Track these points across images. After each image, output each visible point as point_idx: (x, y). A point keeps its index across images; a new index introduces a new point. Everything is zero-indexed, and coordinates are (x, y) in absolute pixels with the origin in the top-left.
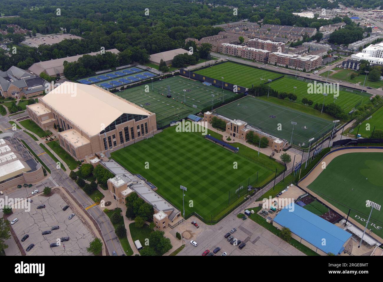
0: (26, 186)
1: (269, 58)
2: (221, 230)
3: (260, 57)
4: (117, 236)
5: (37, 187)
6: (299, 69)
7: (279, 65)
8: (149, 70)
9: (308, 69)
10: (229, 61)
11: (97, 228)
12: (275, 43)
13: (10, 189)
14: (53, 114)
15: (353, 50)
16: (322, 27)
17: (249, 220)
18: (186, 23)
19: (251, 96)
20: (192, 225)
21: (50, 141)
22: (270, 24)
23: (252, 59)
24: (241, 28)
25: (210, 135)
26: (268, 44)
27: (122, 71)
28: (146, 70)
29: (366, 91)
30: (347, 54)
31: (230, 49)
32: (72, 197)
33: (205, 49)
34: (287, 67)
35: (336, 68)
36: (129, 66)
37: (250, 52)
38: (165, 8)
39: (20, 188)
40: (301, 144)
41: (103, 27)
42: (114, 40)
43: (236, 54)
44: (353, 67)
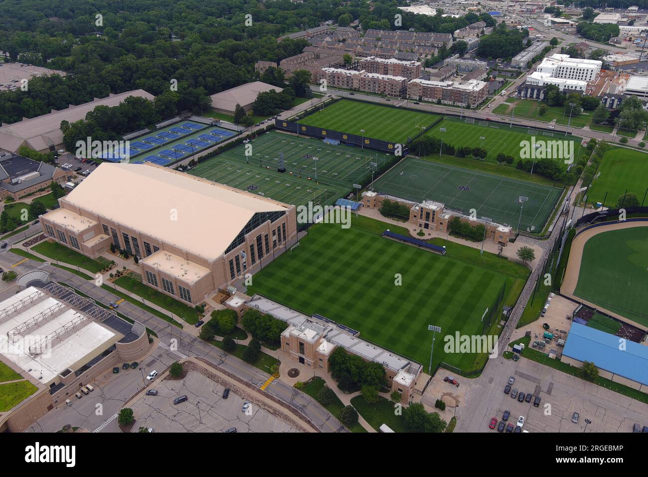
0: (126, 366)
1: (408, 90)
2: (493, 383)
3: (392, 88)
4: (342, 425)
5: (150, 365)
6: (460, 104)
7: (426, 99)
8: (218, 124)
9: (474, 104)
10: (343, 98)
11: (301, 417)
12: (404, 63)
13: (100, 378)
14: (103, 226)
15: (519, 68)
16: (458, 31)
17: (523, 361)
18: (237, 32)
19: (412, 156)
20: (447, 383)
21: (117, 278)
22: (373, 28)
23: (379, 92)
24: (334, 38)
25: (388, 230)
26: (395, 65)
27: (168, 130)
28: (212, 126)
29: (571, 134)
30: (515, 75)
31: (338, 78)
32: (225, 372)
33: (302, 80)
34: (439, 103)
35: (510, 99)
36: (177, 119)
37: (375, 81)
38: (181, 6)
39: (117, 372)
40: (530, 228)
41: (89, 48)
42: (130, 73)
43: (350, 85)
44: (535, 96)
